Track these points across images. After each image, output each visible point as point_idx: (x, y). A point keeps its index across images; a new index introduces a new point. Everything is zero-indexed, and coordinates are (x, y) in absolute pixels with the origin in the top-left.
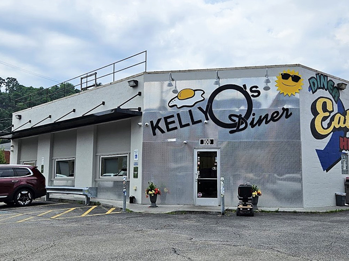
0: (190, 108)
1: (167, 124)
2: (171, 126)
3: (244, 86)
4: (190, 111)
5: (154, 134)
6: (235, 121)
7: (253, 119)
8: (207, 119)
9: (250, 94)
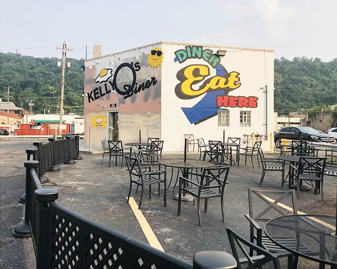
0: (105, 83)
1: (95, 94)
2: (97, 96)
3: (132, 63)
4: (105, 84)
5: (90, 102)
6: (126, 89)
7: (136, 87)
8: (113, 90)
9: (135, 69)
